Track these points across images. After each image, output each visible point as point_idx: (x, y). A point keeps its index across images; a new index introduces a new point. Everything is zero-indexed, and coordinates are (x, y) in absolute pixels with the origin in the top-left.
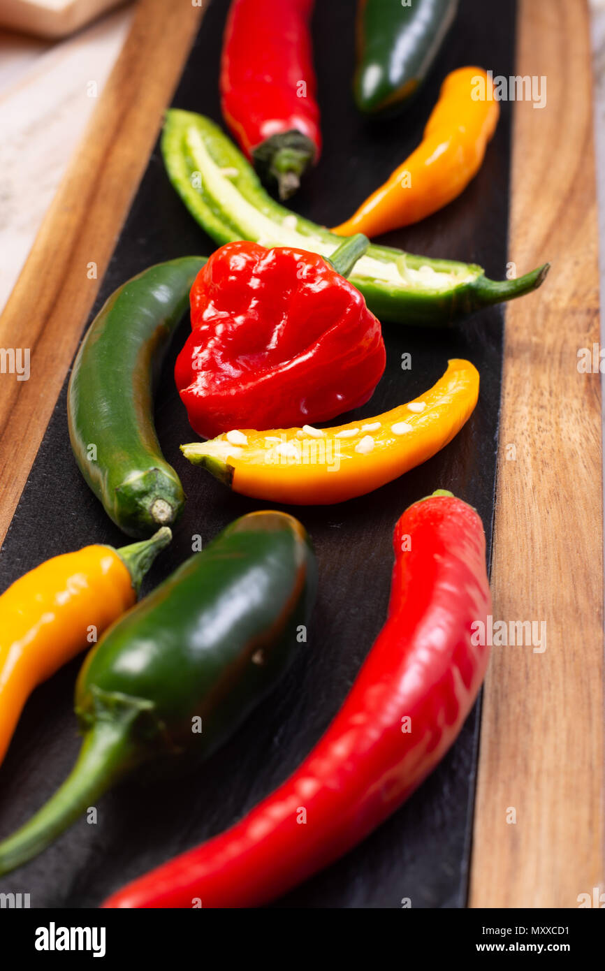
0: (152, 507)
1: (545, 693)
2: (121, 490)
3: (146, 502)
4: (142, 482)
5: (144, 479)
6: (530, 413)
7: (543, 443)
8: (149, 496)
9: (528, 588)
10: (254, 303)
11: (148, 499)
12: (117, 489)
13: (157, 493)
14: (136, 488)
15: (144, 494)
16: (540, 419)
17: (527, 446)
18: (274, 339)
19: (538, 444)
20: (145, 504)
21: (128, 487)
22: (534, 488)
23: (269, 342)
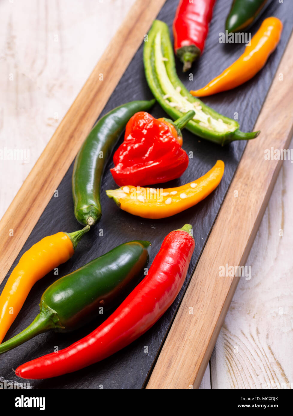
0: (88, 219)
1: (201, 309)
2: (79, 210)
3: (86, 217)
4: (86, 210)
5: (87, 208)
6: (241, 187)
7: (240, 201)
8: (88, 215)
9: (211, 265)
10: (143, 139)
11: (87, 216)
12: (78, 210)
13: (91, 214)
14: (84, 212)
15: (86, 214)
16: (244, 190)
17: (234, 201)
18: (148, 153)
19: (239, 201)
20: (86, 218)
21: (82, 211)
22: (230, 221)
23: (146, 153)
